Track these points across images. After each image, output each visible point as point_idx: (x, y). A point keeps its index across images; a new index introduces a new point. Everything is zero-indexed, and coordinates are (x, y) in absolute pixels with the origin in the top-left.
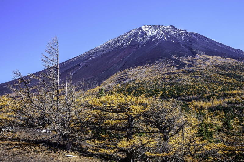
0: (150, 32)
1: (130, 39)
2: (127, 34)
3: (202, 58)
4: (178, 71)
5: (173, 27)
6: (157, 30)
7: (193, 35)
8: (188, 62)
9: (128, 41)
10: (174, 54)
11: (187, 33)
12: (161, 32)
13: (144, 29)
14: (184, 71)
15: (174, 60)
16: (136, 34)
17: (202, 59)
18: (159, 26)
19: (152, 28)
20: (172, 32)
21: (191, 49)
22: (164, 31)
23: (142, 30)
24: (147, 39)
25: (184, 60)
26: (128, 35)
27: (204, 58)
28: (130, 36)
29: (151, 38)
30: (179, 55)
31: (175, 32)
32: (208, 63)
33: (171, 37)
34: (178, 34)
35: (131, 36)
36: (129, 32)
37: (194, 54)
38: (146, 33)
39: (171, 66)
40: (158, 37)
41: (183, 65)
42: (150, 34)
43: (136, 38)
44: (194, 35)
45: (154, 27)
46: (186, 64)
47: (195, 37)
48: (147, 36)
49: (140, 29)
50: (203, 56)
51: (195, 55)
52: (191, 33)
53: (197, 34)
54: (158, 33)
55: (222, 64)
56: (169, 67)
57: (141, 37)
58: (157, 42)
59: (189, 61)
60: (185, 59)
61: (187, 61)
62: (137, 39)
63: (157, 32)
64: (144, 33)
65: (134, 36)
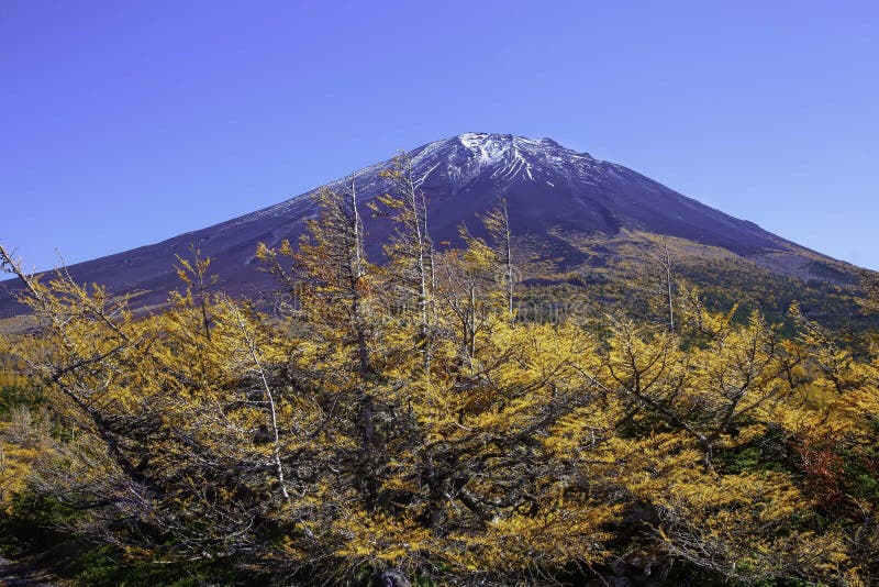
0: (483, 152)
1: (425, 169)
2: (415, 153)
3: (634, 240)
4: (561, 276)
5: (552, 143)
6: (504, 149)
7: (611, 171)
8: (594, 249)
9: (419, 174)
10: (554, 222)
11: (593, 163)
12: (517, 153)
13: (467, 144)
14: (576, 279)
15: (552, 240)
16: (442, 155)
17: (636, 243)
18: (510, 137)
19: (489, 142)
20: (548, 156)
21: (604, 212)
22: (525, 154)
23: (460, 144)
24: (476, 172)
25: (584, 244)
26: (421, 157)
27: (640, 241)
28: (424, 160)
29: (487, 170)
30: (568, 228)
31: (559, 159)
32: (654, 256)
33: (544, 172)
34: (567, 165)
35: (428, 161)
36: (422, 148)
37: (612, 226)
38: (472, 155)
39: (543, 259)
40: (508, 169)
41: (576, 258)
42: (484, 158)
43: (443, 168)
44: (615, 170)
45: (497, 138)
46: (586, 256)
47: (619, 177)
48: (475, 164)
49: (456, 141)
50: (640, 235)
51: (617, 232)
52: (605, 165)
53: (622, 167)
54: (508, 156)
55: (691, 264)
56: (536, 260)
57: (457, 165)
58: (503, 183)
59: (598, 248)
60: (587, 241)
61: (588, 246)
62: (446, 171)
63: (505, 153)
64: (465, 155)
65: (436, 161)
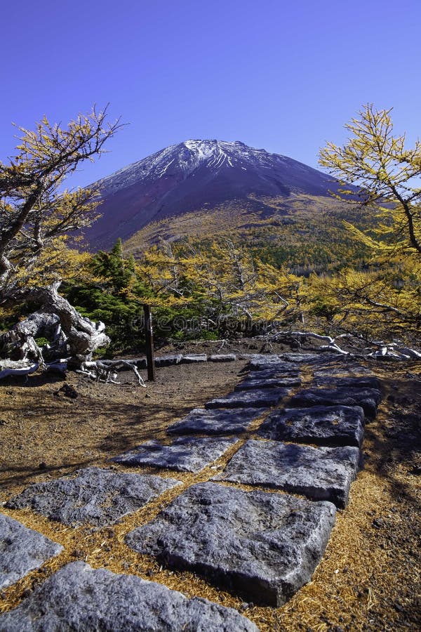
0: (200, 151)
1: (165, 164)
2: (158, 154)
3: (301, 199)
4: (263, 222)
5: (241, 144)
6: (213, 149)
7: (278, 160)
8: (277, 206)
9: (162, 167)
10: (250, 191)
11: (267, 155)
12: (221, 152)
13: (189, 147)
14: (275, 222)
15: (252, 201)
16: (175, 155)
17: (302, 201)
18: (215, 141)
19: (203, 145)
20: (240, 152)
21: (278, 184)
22: (226, 151)
23: (185, 147)
24: (197, 164)
25: (271, 203)
26: (162, 157)
27: (304, 199)
28: (164, 159)
29: (204, 162)
30: (259, 194)
31: (247, 153)
32: (315, 209)
33: (239, 162)
34: (252, 157)
35: (166, 159)
36: (162, 151)
37: (286, 193)
38: (193, 154)
39: (249, 213)
40: (217, 161)
41: (270, 211)
42: (201, 155)
43: (176, 162)
44: (280, 158)
45: (207, 142)
46: (275, 210)
47: (283, 163)
48: (196, 159)
49: (182, 145)
50: (302, 196)
51: (289, 195)
52: (275, 156)
53: (285, 157)
54: (216, 153)
55: (339, 211)
56: (245, 214)
57: (185, 160)
58: (216, 169)
59: (280, 205)
60: (272, 201)
61: (275, 204)
62: (178, 164)
63: (214, 151)
64: (189, 154)
65: (172, 159)
